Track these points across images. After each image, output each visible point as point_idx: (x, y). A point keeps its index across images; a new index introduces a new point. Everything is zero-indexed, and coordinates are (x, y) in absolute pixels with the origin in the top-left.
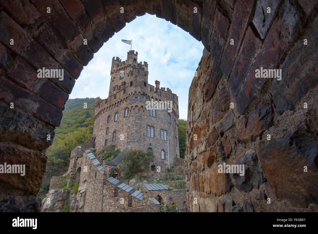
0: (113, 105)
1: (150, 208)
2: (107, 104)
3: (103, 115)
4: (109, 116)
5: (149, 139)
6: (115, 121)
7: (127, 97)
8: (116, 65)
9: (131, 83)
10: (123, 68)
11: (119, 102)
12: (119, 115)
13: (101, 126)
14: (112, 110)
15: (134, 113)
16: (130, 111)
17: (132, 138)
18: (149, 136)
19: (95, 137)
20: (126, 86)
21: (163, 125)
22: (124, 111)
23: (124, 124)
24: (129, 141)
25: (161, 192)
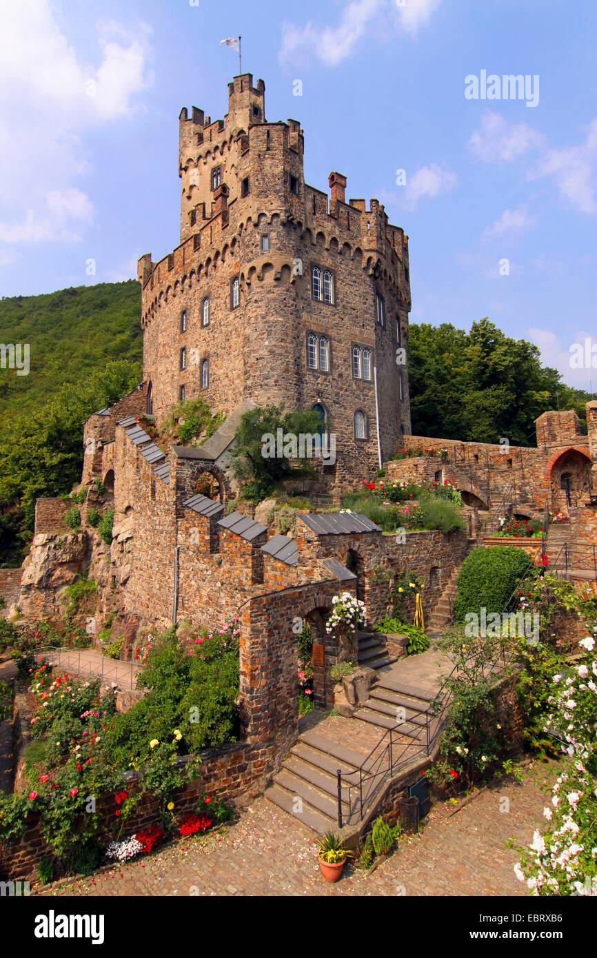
0: (192, 272)
1: (324, 592)
2: (173, 271)
3: (167, 309)
4: (184, 312)
5: (314, 376)
6: (203, 327)
7: (234, 240)
8: (195, 140)
9: (246, 183)
10: (217, 148)
11: (209, 260)
12: (213, 305)
13: (164, 345)
14: (192, 291)
15: (260, 289)
16: (249, 284)
17: (258, 373)
18: (316, 366)
19: (150, 382)
20: (229, 201)
21: (361, 332)
22: (228, 288)
23: (231, 333)
24: (249, 383)
25: (358, 540)
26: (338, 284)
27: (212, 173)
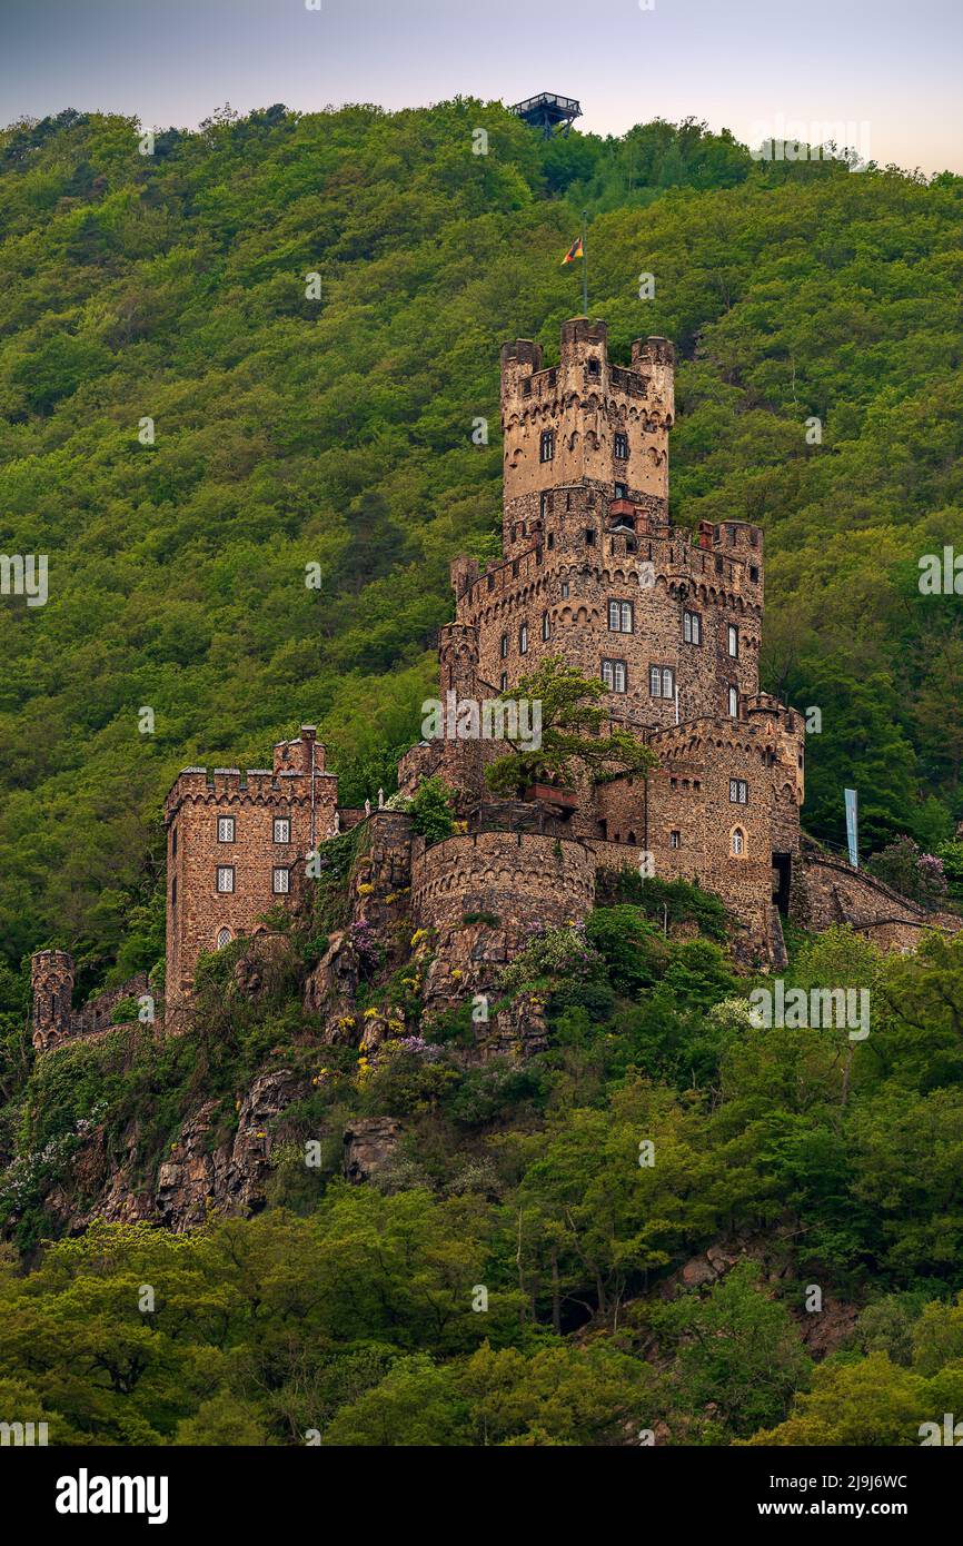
2: (493, 593)
3: (486, 632)
4: (504, 638)
5: (610, 696)
6: (521, 654)
7: (545, 579)
10: (546, 407)
12: (530, 634)
14: (511, 616)
16: (553, 624)
18: (611, 688)
26: (637, 613)
27: (542, 439)
